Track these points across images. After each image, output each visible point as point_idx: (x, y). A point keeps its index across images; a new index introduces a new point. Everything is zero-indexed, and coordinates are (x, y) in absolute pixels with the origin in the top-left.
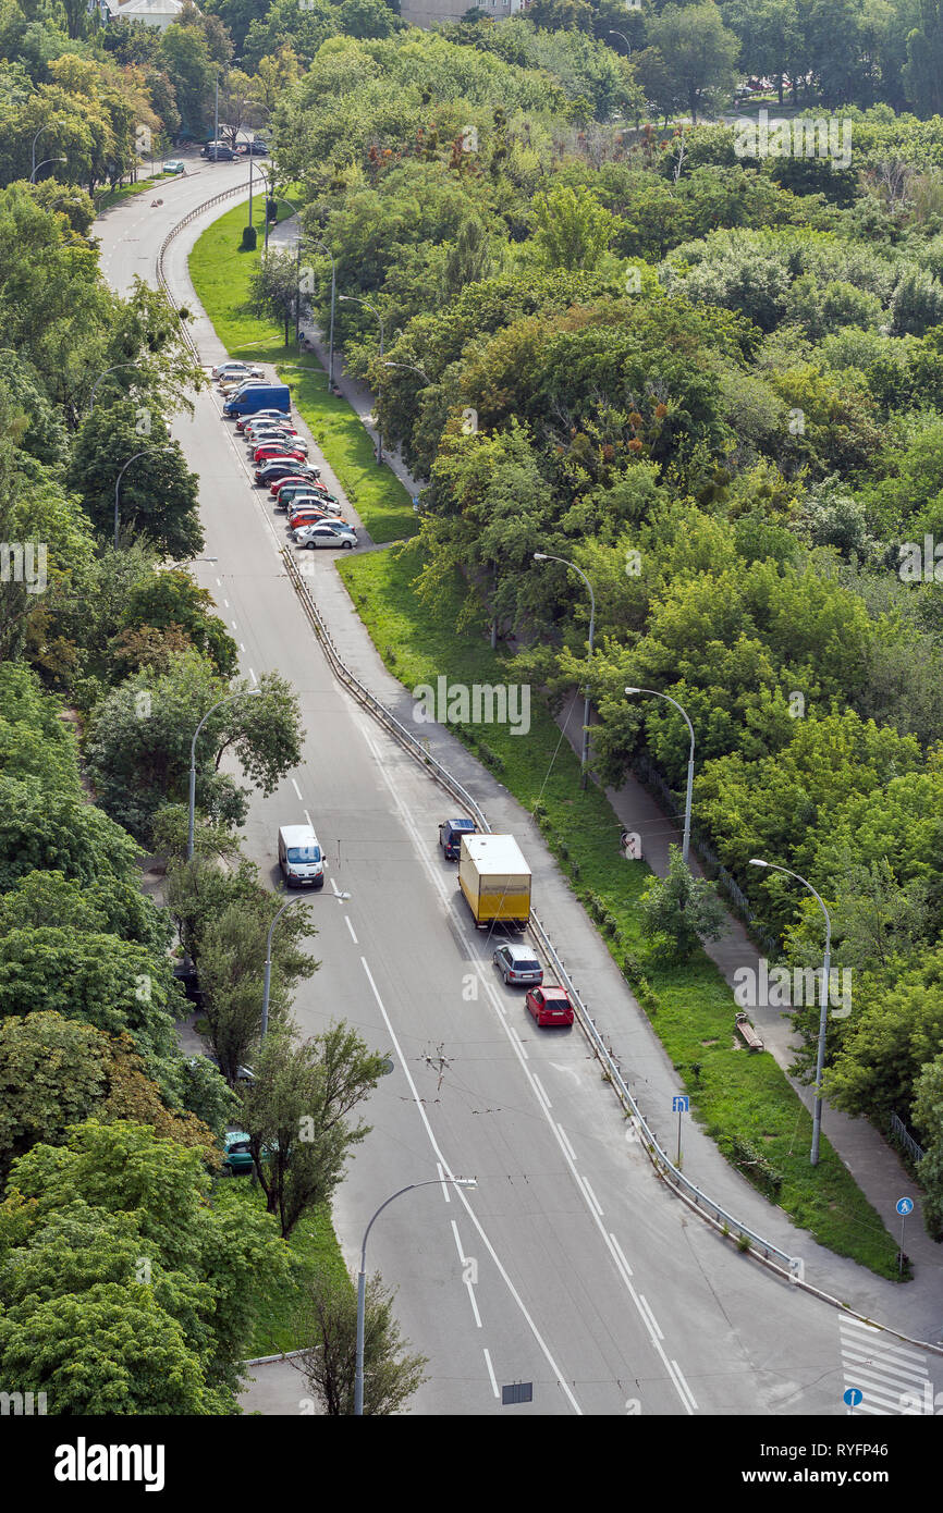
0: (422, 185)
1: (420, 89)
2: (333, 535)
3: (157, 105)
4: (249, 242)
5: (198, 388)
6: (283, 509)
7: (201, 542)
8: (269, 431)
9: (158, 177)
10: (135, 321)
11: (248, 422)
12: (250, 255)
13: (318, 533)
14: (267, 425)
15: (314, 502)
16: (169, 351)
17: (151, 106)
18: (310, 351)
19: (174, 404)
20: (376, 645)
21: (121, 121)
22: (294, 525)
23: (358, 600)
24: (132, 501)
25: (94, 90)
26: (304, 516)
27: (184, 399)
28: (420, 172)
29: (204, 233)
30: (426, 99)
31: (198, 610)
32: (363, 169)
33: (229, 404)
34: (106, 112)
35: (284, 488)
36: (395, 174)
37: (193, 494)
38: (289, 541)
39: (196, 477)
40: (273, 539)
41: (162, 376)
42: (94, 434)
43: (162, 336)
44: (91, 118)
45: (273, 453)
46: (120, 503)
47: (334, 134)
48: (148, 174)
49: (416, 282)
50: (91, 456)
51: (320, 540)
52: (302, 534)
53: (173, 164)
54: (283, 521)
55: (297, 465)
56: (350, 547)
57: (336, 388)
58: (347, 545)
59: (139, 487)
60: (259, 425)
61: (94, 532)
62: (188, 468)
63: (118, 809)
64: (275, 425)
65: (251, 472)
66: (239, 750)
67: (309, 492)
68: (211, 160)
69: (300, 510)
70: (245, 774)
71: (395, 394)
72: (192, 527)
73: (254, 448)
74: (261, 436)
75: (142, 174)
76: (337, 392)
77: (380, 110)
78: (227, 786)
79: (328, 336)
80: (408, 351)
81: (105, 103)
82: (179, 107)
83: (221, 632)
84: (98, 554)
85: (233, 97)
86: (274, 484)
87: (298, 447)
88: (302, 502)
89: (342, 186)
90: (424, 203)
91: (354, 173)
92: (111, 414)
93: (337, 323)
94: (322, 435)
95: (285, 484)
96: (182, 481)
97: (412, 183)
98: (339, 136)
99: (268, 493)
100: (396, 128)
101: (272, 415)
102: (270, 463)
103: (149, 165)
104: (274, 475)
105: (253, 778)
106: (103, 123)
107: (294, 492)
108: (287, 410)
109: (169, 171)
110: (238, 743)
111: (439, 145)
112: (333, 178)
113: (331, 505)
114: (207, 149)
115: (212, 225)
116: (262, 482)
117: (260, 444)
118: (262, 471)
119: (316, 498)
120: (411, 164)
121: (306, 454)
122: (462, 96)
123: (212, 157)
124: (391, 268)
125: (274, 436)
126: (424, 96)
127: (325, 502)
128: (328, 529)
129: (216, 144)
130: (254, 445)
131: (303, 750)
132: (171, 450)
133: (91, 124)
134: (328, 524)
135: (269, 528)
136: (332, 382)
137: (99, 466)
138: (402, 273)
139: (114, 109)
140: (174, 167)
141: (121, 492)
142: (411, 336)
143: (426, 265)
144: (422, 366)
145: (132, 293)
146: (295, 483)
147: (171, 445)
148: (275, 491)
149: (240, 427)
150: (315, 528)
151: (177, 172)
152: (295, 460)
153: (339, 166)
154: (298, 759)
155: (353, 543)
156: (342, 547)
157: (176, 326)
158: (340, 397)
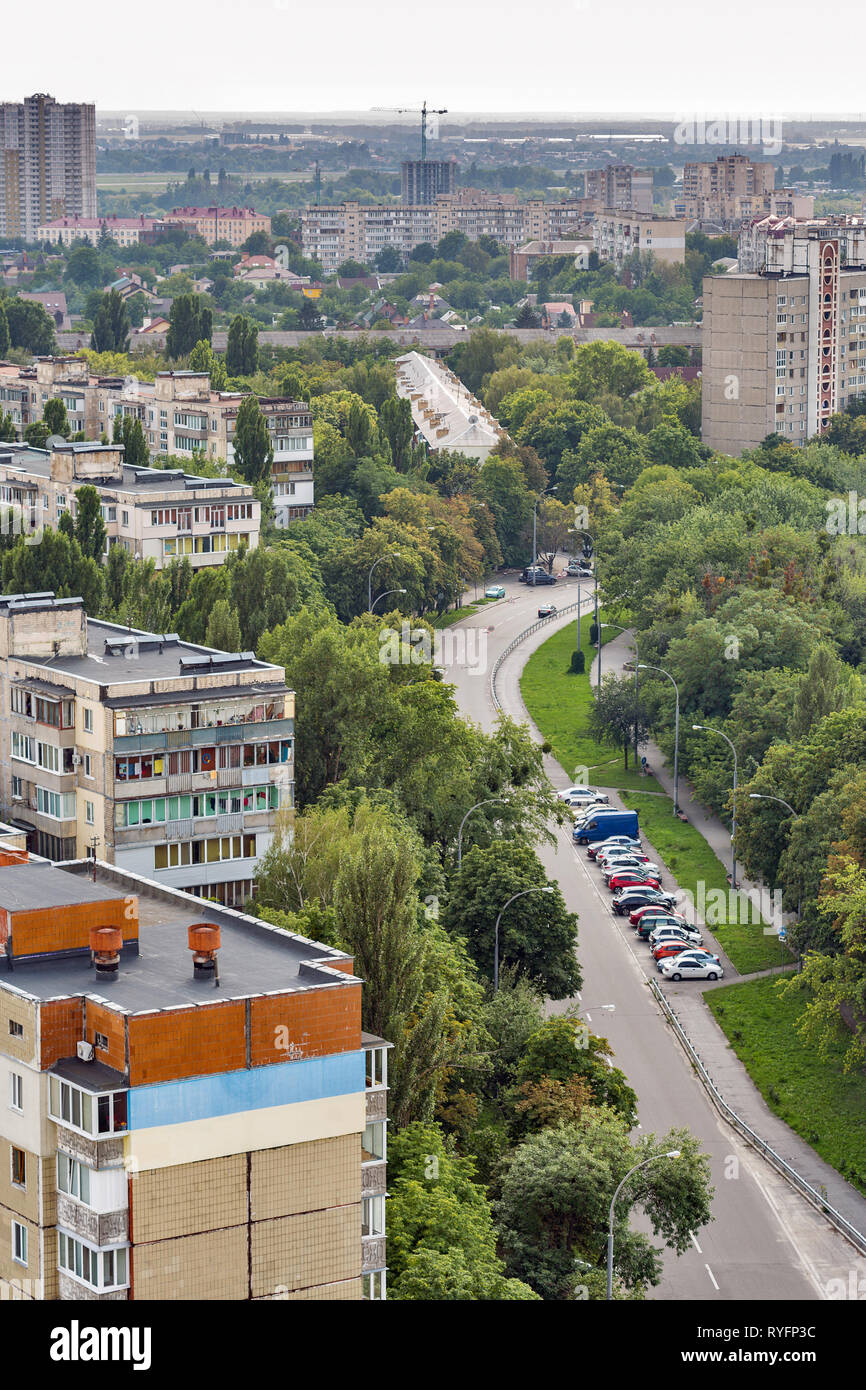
0: (759, 612)
1: (745, 517)
2: (699, 966)
3: (480, 534)
4: (578, 666)
5: (560, 821)
6: (645, 937)
7: (579, 980)
8: (622, 858)
9: (480, 602)
10: (499, 755)
11: (600, 849)
12: (577, 678)
13: (684, 965)
14: (619, 852)
15: (676, 932)
16: (531, 785)
17: (475, 535)
18: (650, 774)
19: (536, 837)
20: (755, 1083)
21: (447, 549)
22: (657, 956)
23: (732, 1035)
24: (513, 942)
25: (423, 521)
26: (667, 948)
27: (547, 832)
28: (757, 599)
29: (532, 656)
30: (751, 526)
31: (598, 1060)
32: (697, 596)
33: (578, 830)
34: (436, 542)
35: (644, 918)
36: (731, 601)
37: (573, 935)
38: (654, 974)
39: (575, 917)
40: (638, 970)
41: (526, 810)
42: (473, 874)
43: (525, 770)
44: (421, 548)
45: (626, 881)
46: (500, 944)
47: (666, 562)
48: (473, 599)
49: (764, 709)
50: (471, 896)
51: (687, 972)
52: (668, 966)
53: (493, 590)
54: (645, 952)
55: (653, 893)
56: (716, 979)
57: (681, 812)
58: (712, 976)
59: (520, 928)
60: (611, 852)
61: (479, 974)
62: (566, 908)
63: (529, 1270)
64: (626, 852)
65: (607, 901)
66: (648, 1210)
67: (670, 922)
68: (529, 584)
69: (662, 941)
70: (656, 1233)
71: (757, 823)
72: (571, 967)
73: (608, 876)
74: (614, 863)
75: (466, 600)
76: (683, 817)
77: (710, 540)
78: (638, 1245)
79: (671, 762)
80: (768, 781)
81: (433, 534)
82: (498, 533)
83: (620, 1082)
84: (487, 998)
85: (550, 524)
86: (633, 913)
87: (651, 874)
88: (664, 932)
89: (677, 614)
90: (762, 629)
91: (689, 599)
92: (490, 854)
93: (682, 750)
94: (674, 861)
95: (644, 913)
96: (560, 921)
97: (749, 610)
98: (671, 565)
99: (627, 921)
100: (727, 555)
101: (622, 841)
102: (626, 893)
103: (473, 591)
104: (632, 904)
105: (665, 1236)
106: (433, 553)
107: (655, 921)
108: (635, 836)
109: (492, 597)
110: (647, 1201)
111: (771, 572)
112: (669, 606)
113: (693, 935)
114: (526, 574)
115: (540, 649)
116: (620, 910)
117: (616, 872)
118: (620, 899)
119: (677, 928)
120: (749, 592)
121: (659, 881)
122: (784, 522)
123: (527, 581)
124: (739, 695)
125: (628, 863)
126: (748, 523)
127: (686, 932)
128: (693, 960)
129: (534, 569)
130: (609, 873)
131: (711, 1208)
132: (550, 890)
133: (421, 554)
134: (693, 956)
135: (632, 959)
136: (677, 807)
137: (480, 907)
138: (750, 700)
139: (443, 539)
140: (496, 593)
141: (502, 933)
142: (770, 766)
143: (773, 692)
144: (783, 796)
145: (496, 728)
146: (655, 912)
147: (549, 884)
148: (635, 920)
149: (592, 855)
150: (680, 959)
151: (498, 597)
152: (651, 889)
153: (673, 594)
154: (708, 1217)
155: (719, 975)
156: (708, 978)
157: (539, 760)
158: (686, 821)
